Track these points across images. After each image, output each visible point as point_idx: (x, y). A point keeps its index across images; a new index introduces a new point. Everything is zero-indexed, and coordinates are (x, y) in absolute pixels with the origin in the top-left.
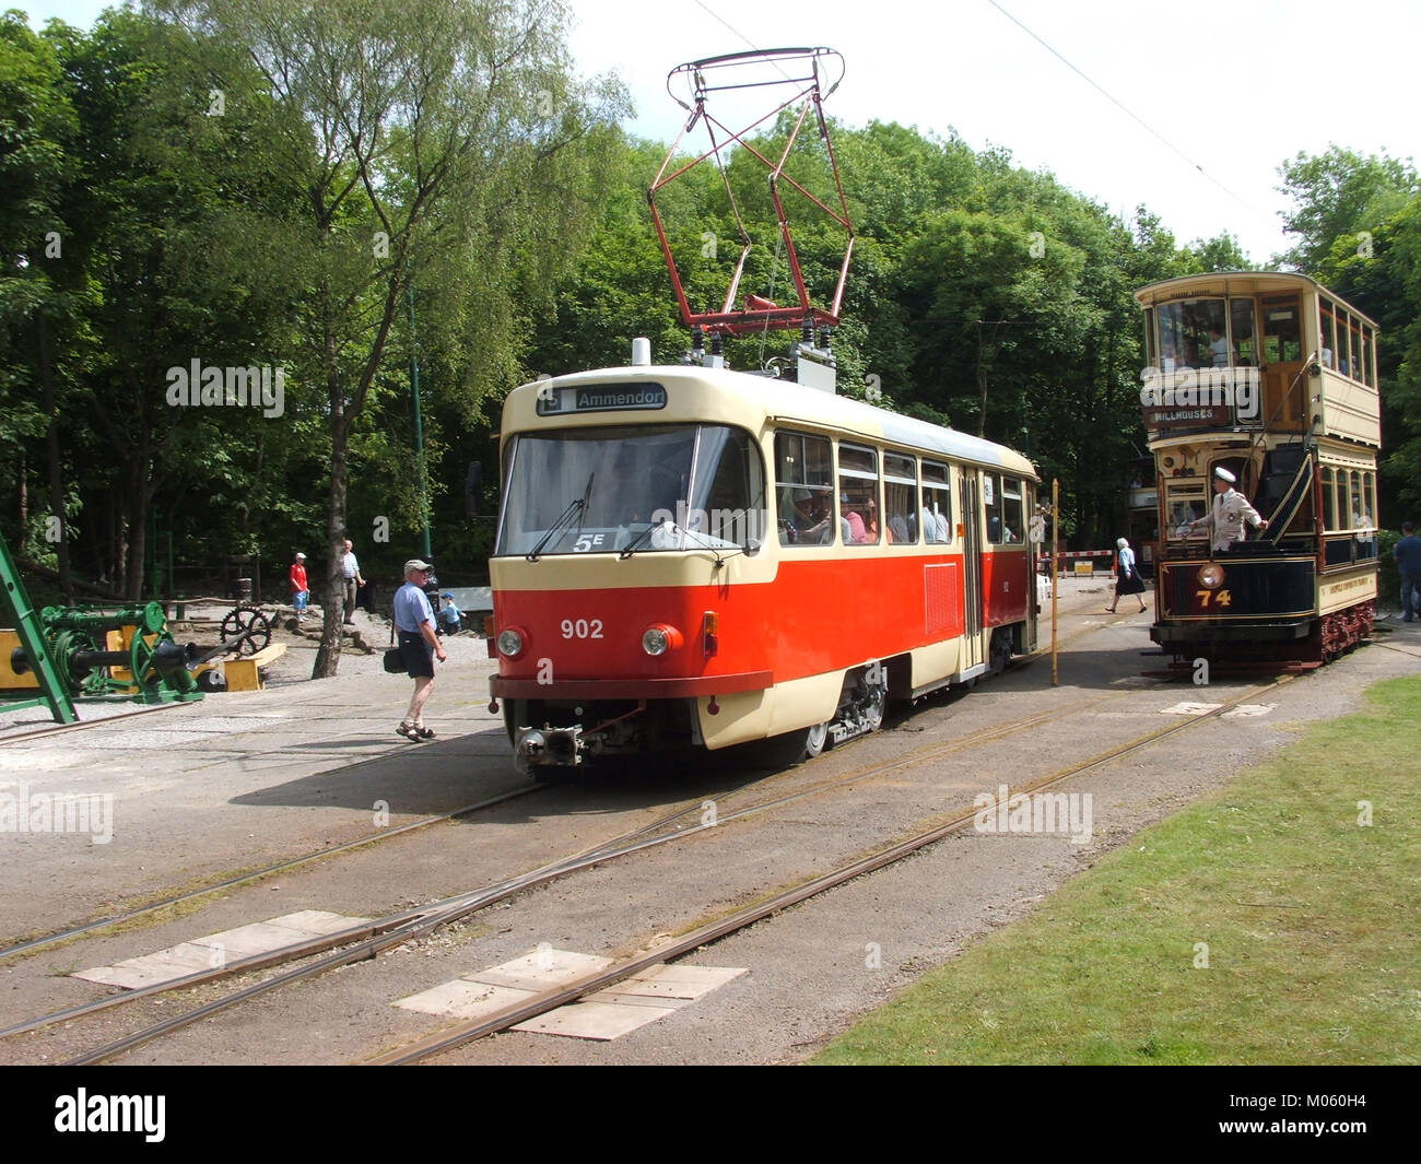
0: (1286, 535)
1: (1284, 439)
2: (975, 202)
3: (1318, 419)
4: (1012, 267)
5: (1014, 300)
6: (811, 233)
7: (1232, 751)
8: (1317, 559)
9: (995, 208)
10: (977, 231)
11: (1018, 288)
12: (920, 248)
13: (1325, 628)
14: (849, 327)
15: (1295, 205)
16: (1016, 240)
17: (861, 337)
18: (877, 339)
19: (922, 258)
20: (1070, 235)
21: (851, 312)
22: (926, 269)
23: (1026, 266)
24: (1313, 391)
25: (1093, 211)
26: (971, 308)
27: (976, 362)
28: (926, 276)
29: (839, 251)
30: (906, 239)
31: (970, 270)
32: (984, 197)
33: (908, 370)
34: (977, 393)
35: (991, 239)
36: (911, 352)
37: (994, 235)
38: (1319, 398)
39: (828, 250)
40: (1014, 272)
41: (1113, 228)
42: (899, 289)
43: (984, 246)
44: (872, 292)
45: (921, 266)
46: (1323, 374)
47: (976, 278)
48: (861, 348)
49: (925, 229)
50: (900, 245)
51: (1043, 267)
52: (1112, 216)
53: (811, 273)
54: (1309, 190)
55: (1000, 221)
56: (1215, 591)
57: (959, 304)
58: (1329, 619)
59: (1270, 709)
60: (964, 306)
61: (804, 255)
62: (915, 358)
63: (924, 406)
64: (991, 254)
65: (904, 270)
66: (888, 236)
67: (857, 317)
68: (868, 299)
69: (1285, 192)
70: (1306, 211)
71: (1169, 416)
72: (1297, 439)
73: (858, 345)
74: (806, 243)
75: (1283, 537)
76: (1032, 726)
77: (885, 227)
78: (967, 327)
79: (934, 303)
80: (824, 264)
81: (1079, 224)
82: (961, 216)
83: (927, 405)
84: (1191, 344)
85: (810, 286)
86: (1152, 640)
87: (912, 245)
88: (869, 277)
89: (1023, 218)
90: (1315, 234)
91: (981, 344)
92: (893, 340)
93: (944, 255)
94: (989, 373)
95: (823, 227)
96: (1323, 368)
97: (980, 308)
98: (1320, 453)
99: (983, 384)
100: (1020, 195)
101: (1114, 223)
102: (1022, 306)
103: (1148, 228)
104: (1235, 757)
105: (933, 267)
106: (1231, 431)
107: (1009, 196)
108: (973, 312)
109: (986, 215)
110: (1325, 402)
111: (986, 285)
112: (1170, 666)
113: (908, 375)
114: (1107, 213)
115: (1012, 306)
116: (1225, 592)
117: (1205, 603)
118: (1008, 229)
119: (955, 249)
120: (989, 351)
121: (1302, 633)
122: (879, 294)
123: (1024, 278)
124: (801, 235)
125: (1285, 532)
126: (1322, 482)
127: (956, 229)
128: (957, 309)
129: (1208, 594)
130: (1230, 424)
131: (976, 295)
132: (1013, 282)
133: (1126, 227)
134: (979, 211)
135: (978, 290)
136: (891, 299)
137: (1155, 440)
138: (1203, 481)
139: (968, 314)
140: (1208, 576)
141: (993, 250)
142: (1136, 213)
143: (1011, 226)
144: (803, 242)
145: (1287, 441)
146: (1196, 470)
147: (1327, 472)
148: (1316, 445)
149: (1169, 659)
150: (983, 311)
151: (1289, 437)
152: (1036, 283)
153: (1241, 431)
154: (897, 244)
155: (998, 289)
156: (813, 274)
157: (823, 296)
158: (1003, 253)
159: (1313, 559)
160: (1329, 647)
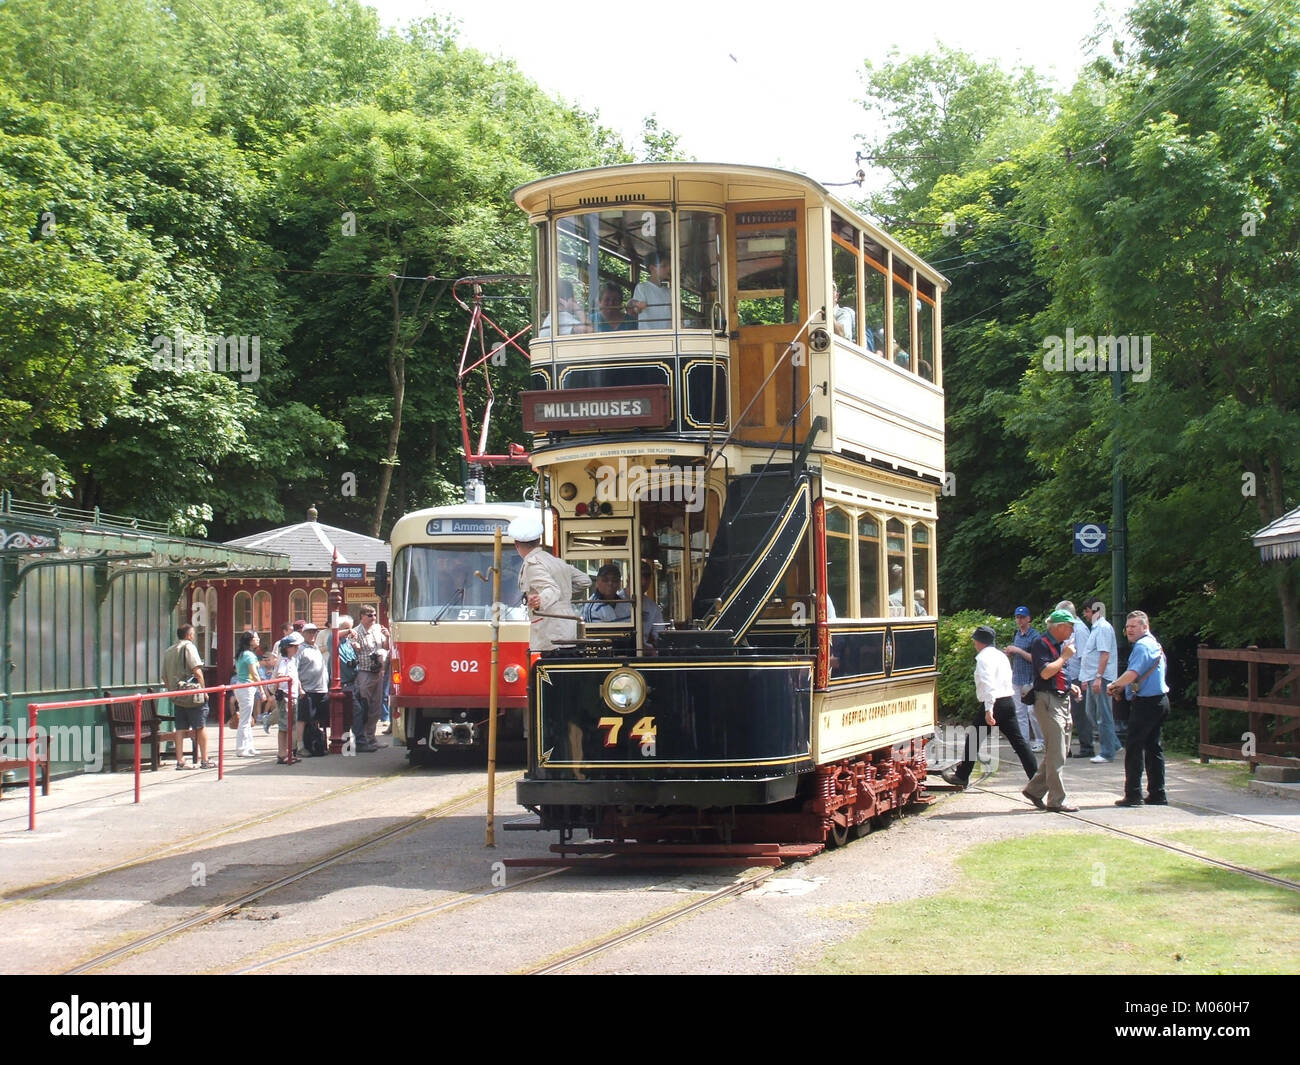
0: (760, 622)
1: (762, 457)
2: (395, 95)
3: (822, 424)
4: (446, 199)
5: (451, 251)
6: (132, 126)
7: (756, 949)
8: (816, 665)
9: (426, 108)
10: (396, 139)
11: (457, 232)
12: (307, 160)
13: (829, 785)
14: (190, 279)
15: (881, 125)
16: (456, 156)
17: (209, 295)
18: (234, 299)
19: (309, 177)
20: (537, 152)
21: (194, 255)
22: (316, 195)
23: (471, 198)
24: (816, 378)
25: (575, 119)
26: (383, 260)
27: (388, 342)
28: (315, 206)
29: (177, 157)
30: (284, 145)
31: (382, 200)
32: (409, 88)
33: (282, 351)
34: (389, 390)
35: (418, 153)
36: (287, 322)
37: (424, 146)
38: (825, 387)
39: (160, 155)
40: (450, 207)
41: (606, 146)
42: (273, 222)
43: (406, 165)
44: (228, 224)
45: (305, 189)
46: (833, 348)
47: (392, 212)
48: (208, 313)
49: (314, 132)
50: (275, 153)
51: (496, 200)
52: (605, 129)
53: (130, 189)
54: (900, 105)
55: (433, 124)
56: (631, 719)
57: (366, 252)
58: (838, 771)
59: (816, 885)
60: (373, 255)
61: (118, 159)
62: (296, 332)
63: (307, 409)
64: (418, 176)
65: (280, 194)
66: (258, 139)
67: (204, 263)
68: (222, 237)
69: (867, 107)
70: (896, 136)
71: (567, 410)
72: (784, 457)
73: (203, 307)
74: (124, 142)
75: (753, 626)
76: (450, 911)
77: (253, 124)
78: (376, 287)
79: (326, 248)
80: (153, 175)
81: (553, 139)
82: (370, 113)
83: (311, 406)
84: (610, 288)
85: (129, 210)
86: (519, 803)
87: (294, 156)
88: (224, 202)
89: (467, 125)
90: (909, 171)
91: (397, 316)
92: (260, 302)
93: (343, 175)
94: (408, 361)
95: (153, 117)
96: (833, 337)
97: (397, 259)
98: (825, 483)
99: (399, 377)
100: (464, 87)
101: (608, 139)
102: (461, 260)
103: (660, 149)
104: (760, 959)
105: (327, 191)
106: (675, 440)
107: (448, 88)
108: (387, 265)
109: (412, 115)
110: (835, 395)
111: (409, 225)
112: (553, 848)
113: (284, 359)
114: (597, 124)
115: (447, 259)
116: (647, 720)
117: (613, 739)
118: (444, 139)
119: (361, 165)
120: (408, 326)
121: (787, 792)
122: (240, 229)
123: (467, 216)
124: (116, 128)
125: (759, 617)
126: (829, 533)
127: (364, 134)
128: (361, 259)
129: (618, 722)
130: (673, 426)
131: (392, 239)
132: (449, 222)
133: (626, 148)
134: (400, 108)
135: (396, 231)
136: (259, 238)
137: (542, 450)
138: (626, 525)
139: (379, 269)
140: (618, 691)
141: (421, 170)
142: (642, 126)
143: (451, 134)
144: (119, 140)
145: (764, 461)
146: (615, 508)
147: (839, 517)
148: (819, 470)
149: (554, 836)
150: (402, 264)
151: (768, 453)
152: (485, 226)
153: (690, 441)
154: (271, 152)
155: (427, 231)
156: (134, 191)
157: (150, 227)
158: (436, 176)
159: (808, 665)
160: (840, 819)
